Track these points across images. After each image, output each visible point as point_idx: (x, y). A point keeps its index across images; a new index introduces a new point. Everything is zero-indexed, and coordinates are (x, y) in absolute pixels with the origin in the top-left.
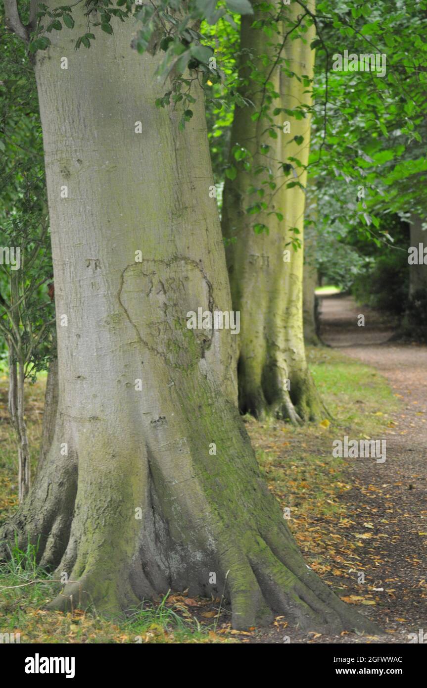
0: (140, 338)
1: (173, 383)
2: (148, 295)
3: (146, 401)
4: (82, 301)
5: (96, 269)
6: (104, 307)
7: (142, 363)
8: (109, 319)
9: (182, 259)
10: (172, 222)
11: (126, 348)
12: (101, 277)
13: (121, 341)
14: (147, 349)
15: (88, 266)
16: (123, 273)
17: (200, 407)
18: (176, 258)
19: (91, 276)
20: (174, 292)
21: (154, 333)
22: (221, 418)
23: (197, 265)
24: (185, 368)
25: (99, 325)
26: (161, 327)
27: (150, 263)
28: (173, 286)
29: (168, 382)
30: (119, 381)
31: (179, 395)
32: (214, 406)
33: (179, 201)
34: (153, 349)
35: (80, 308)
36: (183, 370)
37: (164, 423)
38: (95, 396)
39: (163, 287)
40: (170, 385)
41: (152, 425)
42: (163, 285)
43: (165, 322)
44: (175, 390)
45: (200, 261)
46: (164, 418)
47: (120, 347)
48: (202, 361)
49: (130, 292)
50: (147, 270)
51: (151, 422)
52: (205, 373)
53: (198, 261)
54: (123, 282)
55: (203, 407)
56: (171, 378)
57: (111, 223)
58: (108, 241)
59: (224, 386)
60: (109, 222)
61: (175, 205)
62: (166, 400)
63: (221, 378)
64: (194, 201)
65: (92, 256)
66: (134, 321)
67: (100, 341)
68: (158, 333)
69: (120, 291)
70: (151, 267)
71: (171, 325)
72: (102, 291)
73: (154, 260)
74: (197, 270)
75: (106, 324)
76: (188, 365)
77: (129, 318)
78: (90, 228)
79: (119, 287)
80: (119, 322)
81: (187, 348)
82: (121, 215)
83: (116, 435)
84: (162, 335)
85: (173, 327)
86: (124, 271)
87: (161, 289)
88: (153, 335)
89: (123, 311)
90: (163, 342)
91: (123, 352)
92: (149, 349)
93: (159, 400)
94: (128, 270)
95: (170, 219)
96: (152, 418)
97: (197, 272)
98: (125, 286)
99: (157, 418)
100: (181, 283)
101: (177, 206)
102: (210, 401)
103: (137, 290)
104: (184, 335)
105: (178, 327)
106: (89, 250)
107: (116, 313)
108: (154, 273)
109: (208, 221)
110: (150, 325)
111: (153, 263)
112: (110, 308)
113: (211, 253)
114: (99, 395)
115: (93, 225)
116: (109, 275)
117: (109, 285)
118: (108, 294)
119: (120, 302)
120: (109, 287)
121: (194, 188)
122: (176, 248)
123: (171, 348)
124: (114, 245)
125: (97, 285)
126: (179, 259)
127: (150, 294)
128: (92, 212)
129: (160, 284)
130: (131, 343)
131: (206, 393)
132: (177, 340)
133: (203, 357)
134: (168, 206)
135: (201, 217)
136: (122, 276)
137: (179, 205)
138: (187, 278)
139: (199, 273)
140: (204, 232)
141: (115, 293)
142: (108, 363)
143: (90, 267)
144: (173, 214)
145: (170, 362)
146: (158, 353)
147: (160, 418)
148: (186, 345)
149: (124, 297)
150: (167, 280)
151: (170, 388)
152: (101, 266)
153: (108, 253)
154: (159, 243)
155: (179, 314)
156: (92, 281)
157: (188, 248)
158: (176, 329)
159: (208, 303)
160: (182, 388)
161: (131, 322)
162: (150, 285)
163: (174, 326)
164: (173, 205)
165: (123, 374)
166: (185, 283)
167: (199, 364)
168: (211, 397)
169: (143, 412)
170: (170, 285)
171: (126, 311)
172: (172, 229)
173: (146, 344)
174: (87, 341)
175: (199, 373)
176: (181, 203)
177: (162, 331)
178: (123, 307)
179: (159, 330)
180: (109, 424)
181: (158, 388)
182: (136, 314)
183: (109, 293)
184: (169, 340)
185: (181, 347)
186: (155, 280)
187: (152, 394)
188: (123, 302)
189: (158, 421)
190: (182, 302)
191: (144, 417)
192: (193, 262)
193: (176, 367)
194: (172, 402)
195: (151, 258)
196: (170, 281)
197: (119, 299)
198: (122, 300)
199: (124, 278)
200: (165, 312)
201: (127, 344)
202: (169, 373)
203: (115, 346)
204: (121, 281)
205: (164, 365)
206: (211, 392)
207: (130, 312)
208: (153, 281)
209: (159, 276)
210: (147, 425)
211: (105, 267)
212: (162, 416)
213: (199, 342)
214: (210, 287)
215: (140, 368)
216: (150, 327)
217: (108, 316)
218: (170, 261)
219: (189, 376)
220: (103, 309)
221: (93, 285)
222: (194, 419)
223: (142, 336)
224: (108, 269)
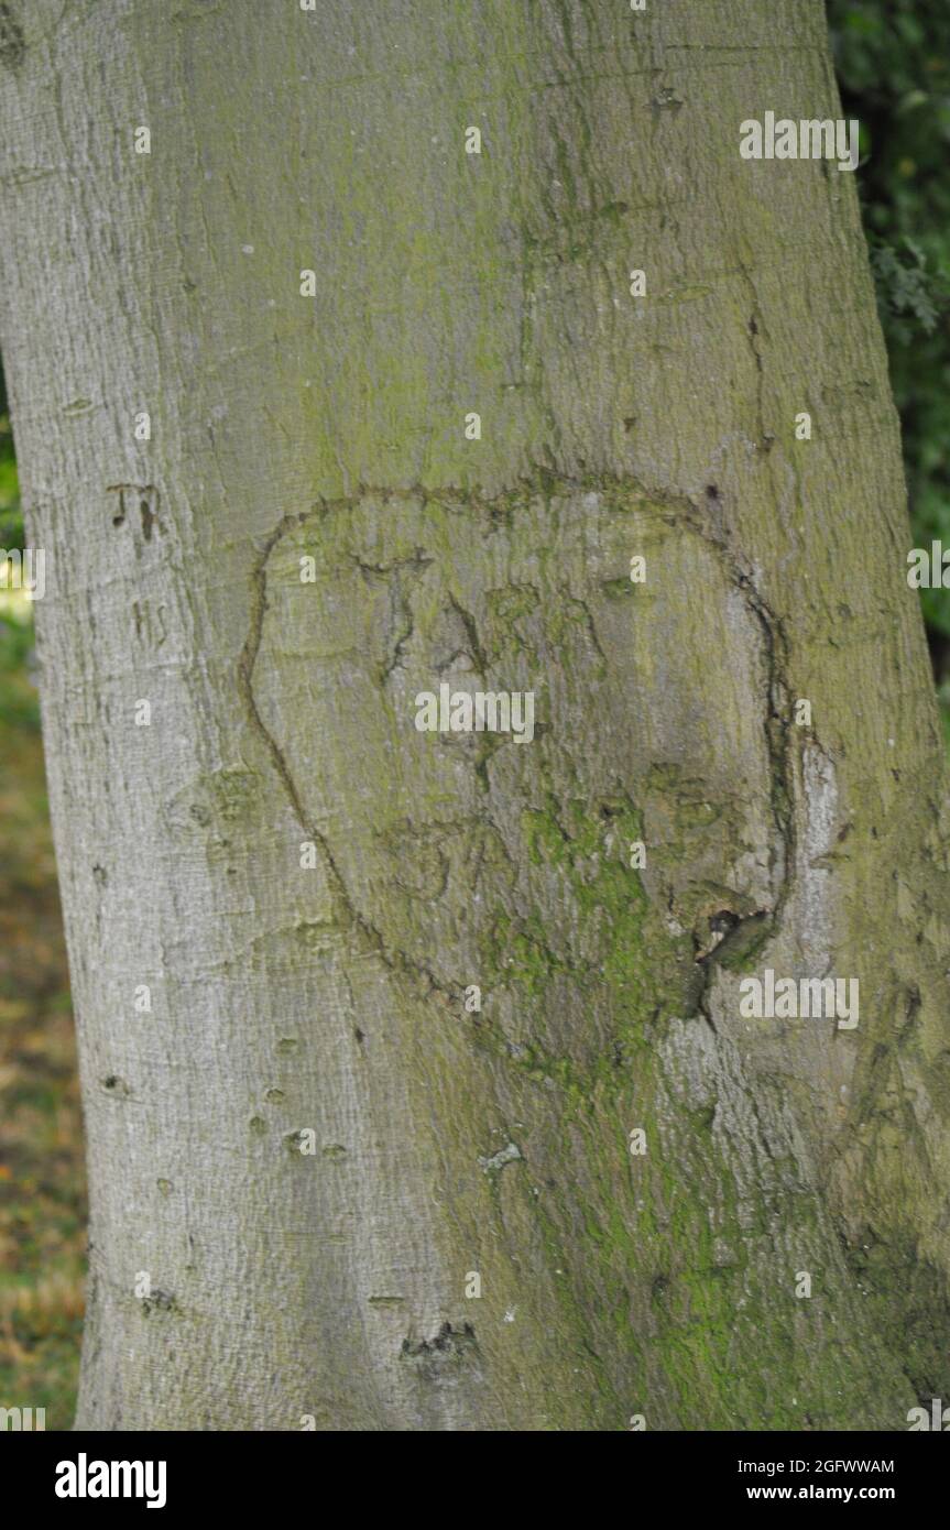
0: (346, 903)
1: (513, 1149)
2: (383, 679)
3: (383, 1235)
4: (104, 699)
5: (148, 536)
6: (184, 733)
7: (359, 1035)
8: (205, 799)
9: (587, 486)
10: (526, 283)
11: (282, 952)
12: (169, 574)
13: (259, 913)
14: (377, 966)
15: (118, 521)
16: (262, 563)
17: (661, 1281)
18: (548, 481)
19: (128, 572)
20: (534, 664)
21: (416, 878)
22: (786, 1340)
23: (688, 517)
24: (578, 1068)
25: (169, 828)
26: (454, 849)
27: (394, 503)
28: (529, 627)
29: (490, 1143)
30: (256, 1121)
31: (542, 1217)
32: (749, 1274)
33: (567, 175)
34: (406, 966)
35: (98, 734)
36: (569, 1081)
37: (467, 1355)
38: (165, 1187)
39: (473, 636)
40: (495, 1162)
41: (410, 1361)
42: (469, 624)
43: (476, 820)
44: (524, 1187)
45: (712, 492)
46: (469, 1330)
47: (256, 946)
48: (689, 1034)
49: (296, 657)
50: (380, 544)
51: (406, 1345)
52: (703, 1097)
53: (696, 493)
54: (263, 606)
55: (682, 1282)
56: (504, 1123)
57: (201, 291)
58: (191, 386)
59: (854, 1157)
60: (190, 287)
61: (546, 195)
62: (471, 1238)
63: (836, 1115)
64: (673, 175)
65: (127, 469)
66: (314, 814)
67: (178, 912)
68: (436, 882)
69: (251, 651)
70: (404, 525)
71: (510, 841)
72: (174, 655)
73: (417, 488)
74: (687, 541)
75: (194, 824)
76: (592, 1056)
77: (295, 800)
78: (110, 321)
79: (245, 630)
80: (246, 817)
81: (588, 966)
82: (249, 249)
83: (244, 1399)
84: (457, 894)
85: (519, 846)
86: (269, 547)
87: (457, 644)
88: (407, 894)
89: (269, 756)
90: (463, 928)
91: (271, 971)
92: (389, 965)
93: (438, 1237)
94: (285, 541)
95: (512, 267)
96: (412, 1329)
97: (692, 552)
98: (270, 626)
99: (433, 1333)
100: (576, 611)
101: (558, 201)
102: (722, 1250)
103: (331, 650)
104: (585, 893)
105: (547, 851)
106: (113, 439)
107: (237, 766)
108: (419, 561)
109: (766, 280)
110: (393, 838)
111: (414, 506)
112: (209, 745)
113: (775, 450)
114: (179, 1182)
115: (123, 304)
116: (198, 569)
117: (198, 620)
118: (196, 665)
119: (253, 711)
120: (199, 634)
121: (675, 106)
122: (552, 424)
123: (507, 961)
124: (218, 413)
125: (155, 617)
126: (564, 487)
127: (397, 674)
128: (114, 234)
129: (453, 616)
130: (304, 927)
131: (703, 1209)
132: (538, 920)
133: (697, 1008)
134: (505, 200)
135: (713, 259)
136: (259, 575)
137: (572, 194)
138: (617, 586)
139: (705, 556)
140: (738, 338)
141: (228, 665)
142: (213, 1022)
143: (125, 526)
144: (531, 242)
145: (501, 1038)
146: (435, 986)
147: (447, 1328)
148: (585, 947)
149: (271, 684)
150: (492, 597)
151: (495, 1174)
152: (166, 518)
153: (188, 450)
154: (450, 398)
155: (559, 781)
156: (135, 598)
157: (630, 423)
158: (540, 861)
159: (760, 719)
160: (561, 1180)
161: (301, 815)
162: (400, 623)
163: (527, 841)
164: (530, 194)
165: (276, 1085)
166: (605, 614)
167: (665, 1051)
168: (733, 1231)
169: (366, 1290)
170: (510, 626)
171: (280, 762)
172: (524, 328)
173: (373, 937)
174: (130, 905)
175: (663, 1099)
176: (580, 182)
177: (456, 864)
178: (267, 737)
179: (445, 863)
180: (216, 1341)
181: (436, 1175)
182: (325, 778)
183: (203, 661)
184: (497, 916)
185: (559, 956)
186: (426, 597)
187: (407, 1199)
188: (264, 711)
189: (439, 1343)
190: (579, 713)
191: (373, 1316)
192: (663, 497)
193: (533, 1066)
194: (509, 1254)
195: (403, 476)
196: (511, 603)
197: (249, 694)
198: (260, 699)
199: (270, 583)
200: (481, 770)
201: (286, 933)
202: (493, 1094)
203: (237, 936)
204: (251, 600)
205: (469, 1051)
206: (732, 1200)
207: (299, 763)
208: (413, 604)
209: (445, 577)
210: (386, 1360)
211: (179, 523)
212: (456, 1321)
213: (675, 929)
214: (773, 631)
215: (347, 1062)
216: (393, 851)
217: (202, 782)
218: (511, 496)
219: (601, 1114)
220: (184, 741)
221: (138, 617)
222: (623, 1345)
223: (355, 893)
224: (191, 535)
